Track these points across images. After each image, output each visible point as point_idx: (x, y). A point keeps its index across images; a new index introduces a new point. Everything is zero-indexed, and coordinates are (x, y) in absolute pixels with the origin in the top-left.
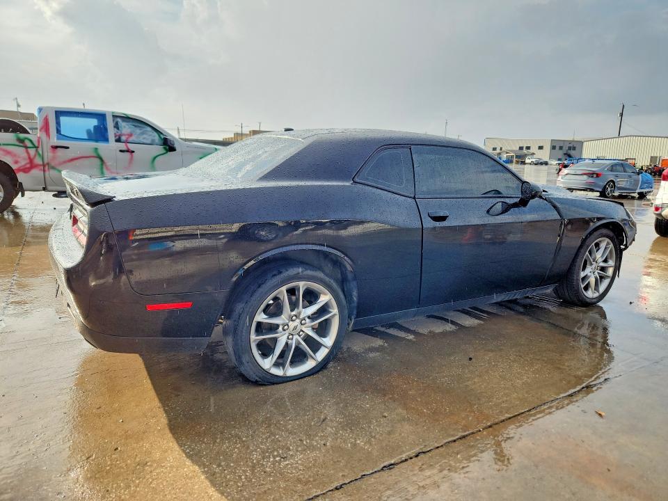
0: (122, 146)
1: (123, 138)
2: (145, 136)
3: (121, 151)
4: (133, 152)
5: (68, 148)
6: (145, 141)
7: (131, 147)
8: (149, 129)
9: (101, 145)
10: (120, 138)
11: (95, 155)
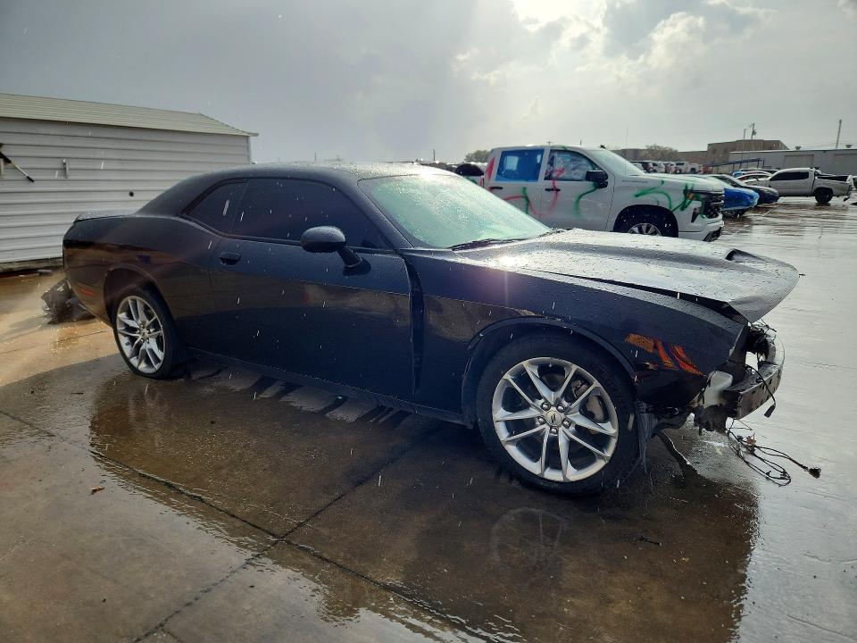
0: (549, 184)
1: (554, 175)
2: (577, 171)
3: (547, 190)
4: (559, 190)
5: (501, 188)
6: (575, 177)
7: (559, 184)
8: (584, 162)
9: (530, 185)
10: (550, 175)
11: (522, 194)
